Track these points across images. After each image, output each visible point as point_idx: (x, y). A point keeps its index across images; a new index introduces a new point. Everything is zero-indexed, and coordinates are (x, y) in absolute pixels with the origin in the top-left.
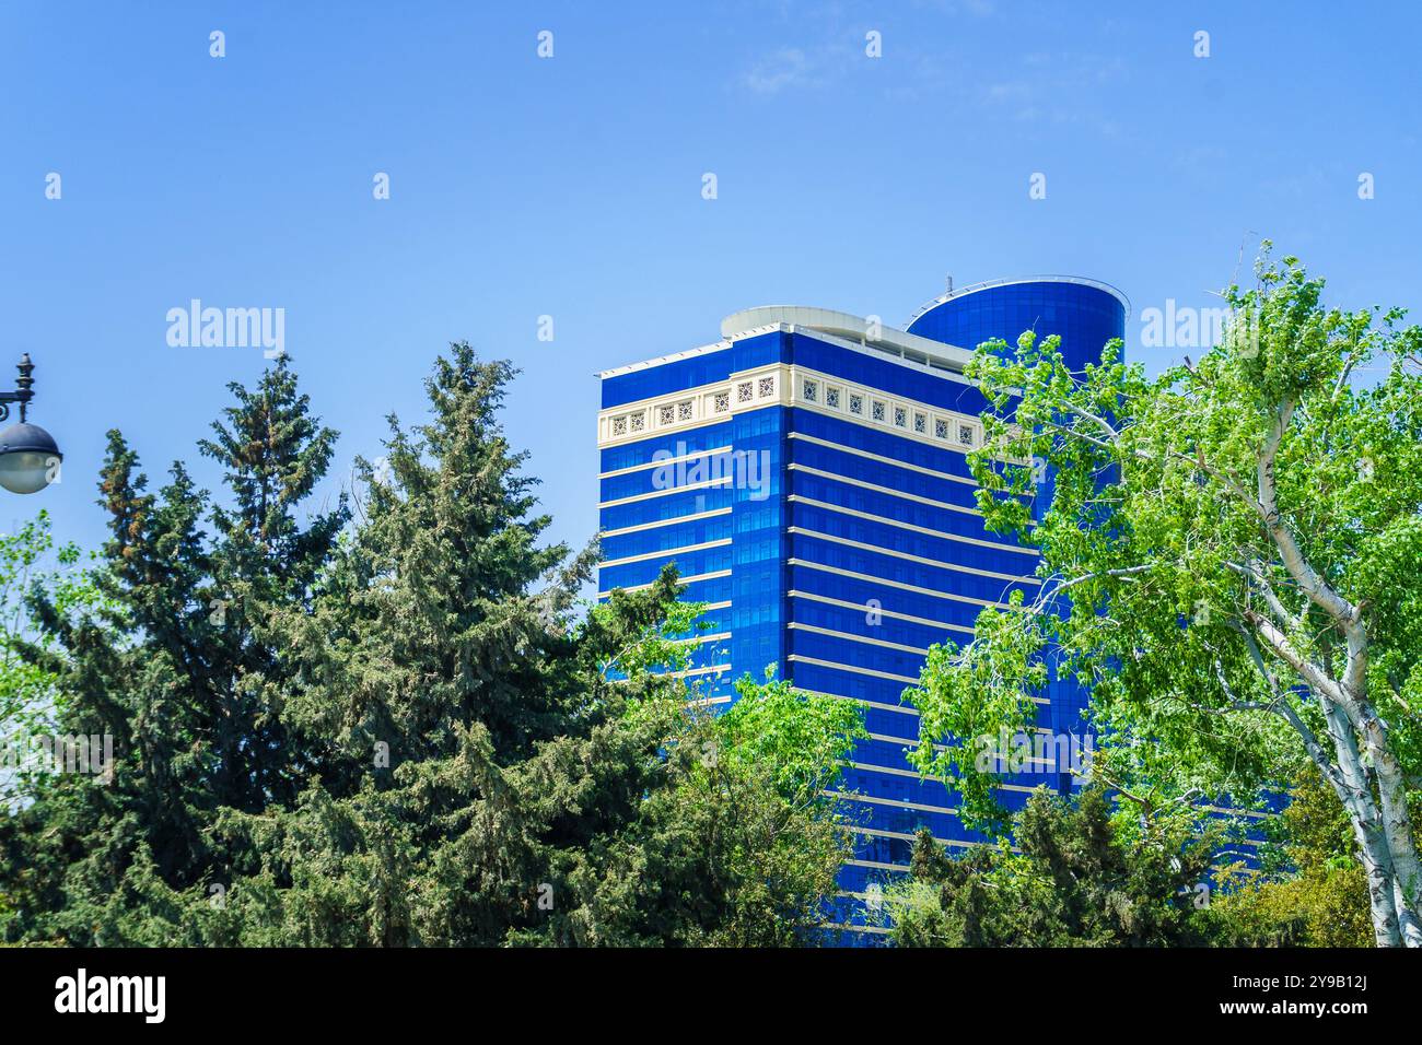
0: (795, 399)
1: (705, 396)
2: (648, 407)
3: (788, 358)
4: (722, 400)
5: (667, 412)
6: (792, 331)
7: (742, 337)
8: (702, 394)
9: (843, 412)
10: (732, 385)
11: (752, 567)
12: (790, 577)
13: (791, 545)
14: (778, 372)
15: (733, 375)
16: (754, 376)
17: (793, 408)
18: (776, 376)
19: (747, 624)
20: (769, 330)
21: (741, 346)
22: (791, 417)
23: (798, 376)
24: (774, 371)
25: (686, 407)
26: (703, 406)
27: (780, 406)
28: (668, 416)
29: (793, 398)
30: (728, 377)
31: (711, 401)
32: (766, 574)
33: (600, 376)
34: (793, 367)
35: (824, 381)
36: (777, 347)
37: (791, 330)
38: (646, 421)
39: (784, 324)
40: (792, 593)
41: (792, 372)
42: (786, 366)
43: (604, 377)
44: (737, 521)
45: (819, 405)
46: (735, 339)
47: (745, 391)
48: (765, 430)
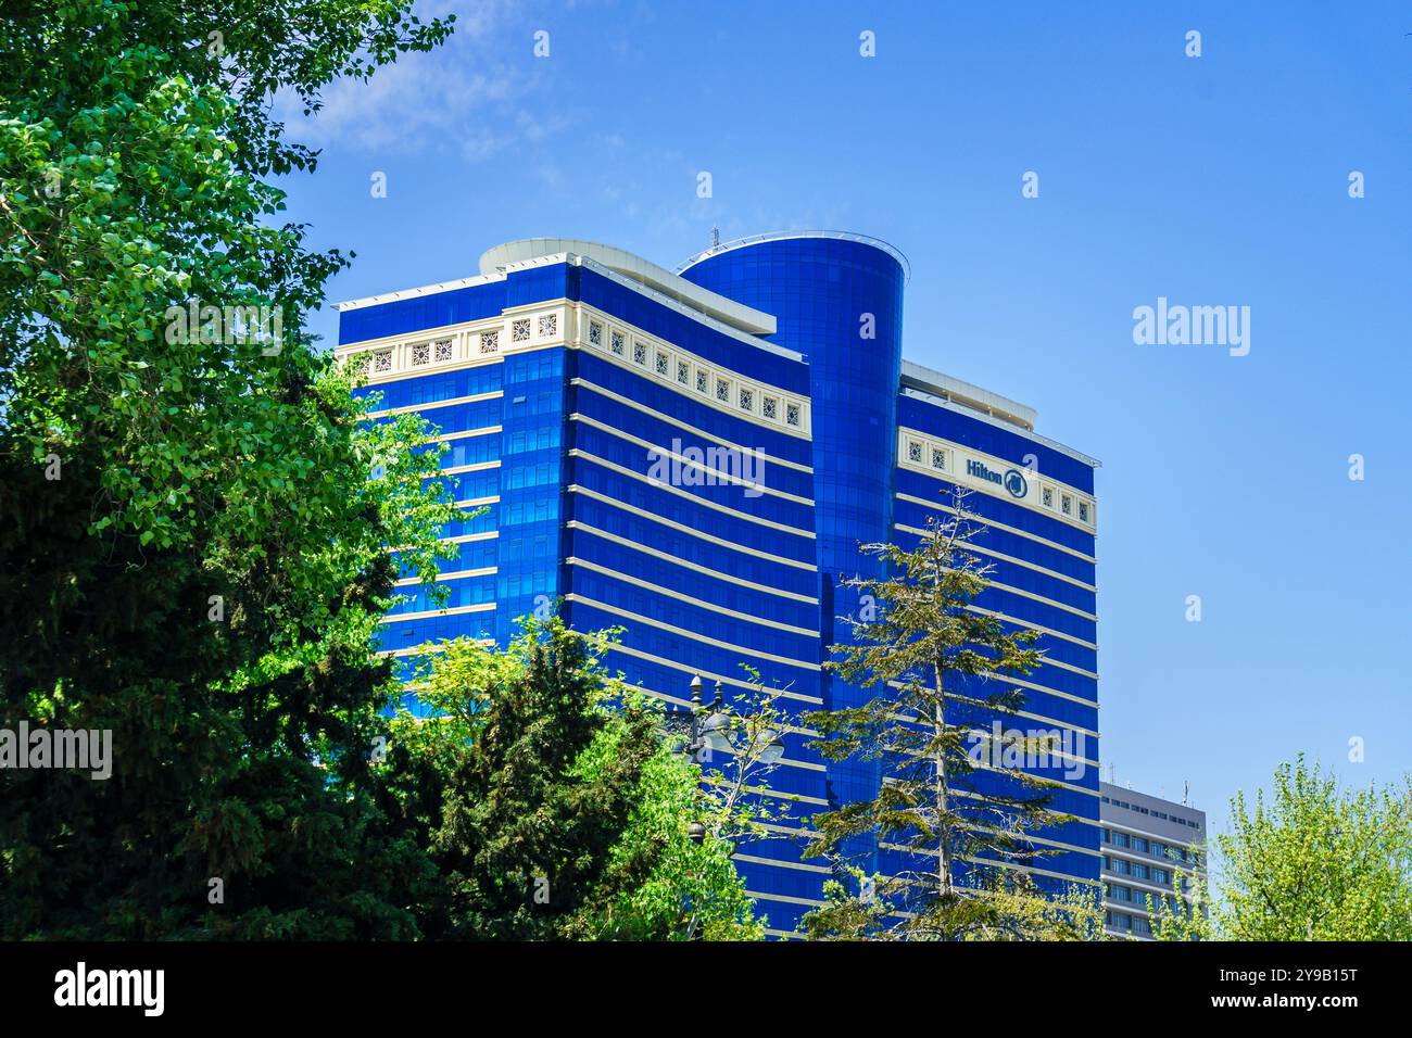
0: (580, 341)
1: (469, 333)
2: (397, 344)
3: (574, 295)
4: (489, 339)
5: (420, 352)
6: (579, 264)
7: (519, 268)
8: (465, 331)
9: (626, 360)
10: (505, 322)
11: (523, 529)
12: (570, 542)
13: (571, 507)
14: (562, 309)
15: (506, 311)
16: (534, 313)
17: (578, 351)
18: (560, 313)
19: (515, 593)
20: (552, 260)
21: (517, 279)
22: (575, 360)
23: (585, 315)
24: (559, 308)
25: (444, 346)
26: (465, 346)
27: (564, 347)
28: (421, 355)
29: (578, 339)
30: (500, 313)
31: (476, 340)
32: (542, 537)
33: (337, 308)
34: (580, 304)
35: (611, 324)
36: (562, 281)
37: (578, 262)
38: (394, 361)
39: (571, 255)
40: (572, 560)
41: (579, 310)
42: (571, 303)
43: (343, 308)
44: (506, 476)
45: (603, 350)
46: (510, 270)
47: (521, 329)
48: (545, 373)
